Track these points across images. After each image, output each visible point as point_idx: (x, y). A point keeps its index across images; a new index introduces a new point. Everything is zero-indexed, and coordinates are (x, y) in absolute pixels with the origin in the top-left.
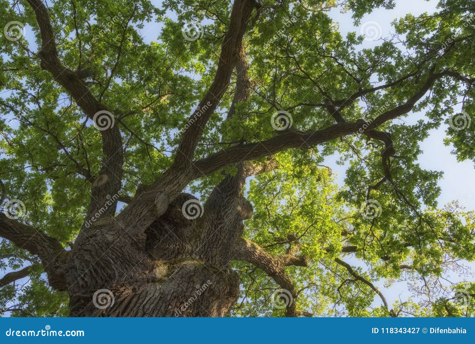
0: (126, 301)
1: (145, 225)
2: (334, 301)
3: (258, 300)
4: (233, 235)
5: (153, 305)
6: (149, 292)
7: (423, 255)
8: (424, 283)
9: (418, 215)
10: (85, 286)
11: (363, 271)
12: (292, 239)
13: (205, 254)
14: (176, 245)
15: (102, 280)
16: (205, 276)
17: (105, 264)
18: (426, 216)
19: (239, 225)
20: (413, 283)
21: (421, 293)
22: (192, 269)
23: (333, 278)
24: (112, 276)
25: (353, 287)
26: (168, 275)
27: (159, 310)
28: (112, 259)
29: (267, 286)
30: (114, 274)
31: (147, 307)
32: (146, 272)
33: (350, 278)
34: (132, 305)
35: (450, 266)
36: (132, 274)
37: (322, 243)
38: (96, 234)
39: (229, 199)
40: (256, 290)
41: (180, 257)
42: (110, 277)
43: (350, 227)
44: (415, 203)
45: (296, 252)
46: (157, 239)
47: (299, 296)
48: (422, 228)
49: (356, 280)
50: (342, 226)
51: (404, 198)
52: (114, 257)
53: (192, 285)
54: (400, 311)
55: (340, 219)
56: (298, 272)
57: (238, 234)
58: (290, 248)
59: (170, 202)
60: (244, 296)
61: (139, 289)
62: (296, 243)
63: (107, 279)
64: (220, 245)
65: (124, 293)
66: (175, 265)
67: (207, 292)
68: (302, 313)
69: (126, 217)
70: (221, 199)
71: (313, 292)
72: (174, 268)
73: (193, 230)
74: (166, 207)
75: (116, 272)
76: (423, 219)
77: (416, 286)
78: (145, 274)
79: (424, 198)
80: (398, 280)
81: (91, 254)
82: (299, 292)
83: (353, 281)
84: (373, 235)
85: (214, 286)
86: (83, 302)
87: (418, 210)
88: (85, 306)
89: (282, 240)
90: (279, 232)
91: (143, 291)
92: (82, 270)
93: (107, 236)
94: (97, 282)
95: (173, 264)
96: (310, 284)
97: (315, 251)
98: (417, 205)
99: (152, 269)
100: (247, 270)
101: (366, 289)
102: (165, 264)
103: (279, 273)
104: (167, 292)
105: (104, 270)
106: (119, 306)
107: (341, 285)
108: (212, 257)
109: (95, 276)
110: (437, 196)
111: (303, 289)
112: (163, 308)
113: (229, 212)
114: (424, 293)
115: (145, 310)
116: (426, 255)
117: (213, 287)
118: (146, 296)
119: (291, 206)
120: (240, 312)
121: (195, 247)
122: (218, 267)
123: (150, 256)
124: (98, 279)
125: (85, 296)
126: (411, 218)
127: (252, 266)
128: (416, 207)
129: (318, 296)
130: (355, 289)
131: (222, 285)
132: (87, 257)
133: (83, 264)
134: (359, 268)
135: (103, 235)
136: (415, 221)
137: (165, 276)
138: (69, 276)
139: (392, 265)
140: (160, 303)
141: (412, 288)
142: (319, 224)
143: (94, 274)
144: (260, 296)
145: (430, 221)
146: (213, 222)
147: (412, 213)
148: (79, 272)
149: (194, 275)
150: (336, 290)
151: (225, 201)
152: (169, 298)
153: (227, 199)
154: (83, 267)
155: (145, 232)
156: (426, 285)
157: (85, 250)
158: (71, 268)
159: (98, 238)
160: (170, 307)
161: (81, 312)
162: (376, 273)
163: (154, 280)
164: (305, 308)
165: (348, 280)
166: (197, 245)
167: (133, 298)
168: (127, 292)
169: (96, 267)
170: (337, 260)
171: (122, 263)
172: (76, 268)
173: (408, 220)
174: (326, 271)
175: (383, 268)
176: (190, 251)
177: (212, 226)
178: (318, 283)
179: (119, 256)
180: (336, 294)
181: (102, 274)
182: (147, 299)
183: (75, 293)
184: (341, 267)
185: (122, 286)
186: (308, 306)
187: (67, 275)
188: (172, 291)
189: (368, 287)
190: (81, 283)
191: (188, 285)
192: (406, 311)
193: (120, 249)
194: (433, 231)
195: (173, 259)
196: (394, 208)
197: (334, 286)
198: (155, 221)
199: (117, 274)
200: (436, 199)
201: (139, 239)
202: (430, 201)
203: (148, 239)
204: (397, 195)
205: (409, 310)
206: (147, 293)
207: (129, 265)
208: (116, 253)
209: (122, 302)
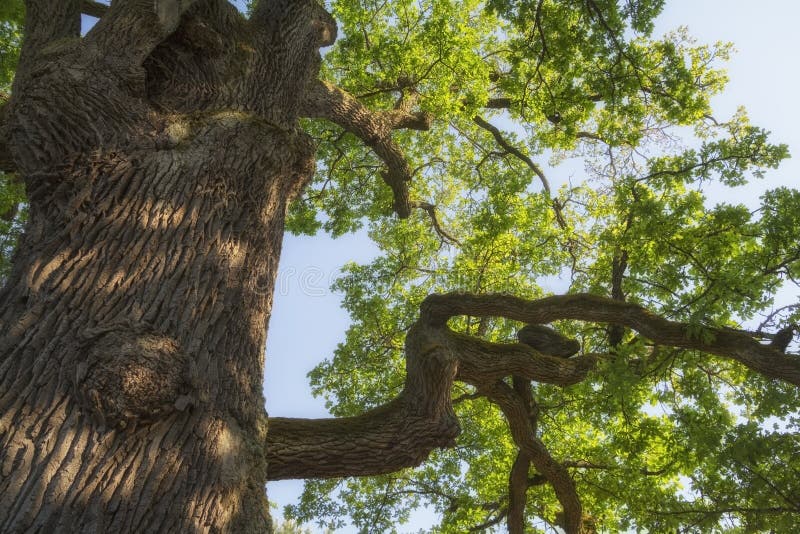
0: (123, 180)
1: (141, 52)
2: (470, 186)
3: (349, 185)
4: (302, 74)
5: (170, 185)
6: (161, 165)
7: (616, 113)
8: (609, 160)
9: (618, 46)
10: (46, 159)
11: (518, 140)
12: (406, 84)
13: (254, 102)
14: (202, 89)
15: (76, 149)
16: (255, 137)
17: (75, 121)
18: (629, 49)
19: (313, 55)
20: (592, 160)
21: (603, 176)
22: (231, 125)
23: (470, 151)
24: (92, 141)
25: (500, 163)
26: (191, 137)
27: (181, 193)
28: (89, 112)
29: (364, 163)
30: (96, 138)
31: (160, 187)
32: (152, 133)
33: (496, 150)
34: (134, 186)
35: (654, 136)
36: (128, 138)
37: (456, 91)
38: (49, 69)
39: (293, 8)
40: (346, 170)
41: (209, 108)
42: (88, 142)
43: (504, 66)
44: (616, 25)
45: (411, 106)
46: (167, 79)
47: (414, 179)
48: (621, 68)
49: (506, 153)
50: (492, 65)
51: (600, 16)
52: (90, 109)
53: (233, 152)
54: (569, 200)
55: (488, 53)
56: (414, 140)
57: (312, 72)
58: (401, 100)
59: (184, 10)
60: (326, 178)
61: (142, 161)
62: (412, 91)
63: (84, 145)
64: (280, 89)
65: (117, 168)
66: (202, 121)
67: (259, 163)
68: (418, 204)
69: (102, 38)
70: (279, 8)
71: (438, 173)
72: (200, 125)
73: (231, 62)
74: (177, 18)
75: (98, 134)
76: (624, 54)
77: (598, 164)
78: (151, 136)
79: (634, 17)
80: (571, 153)
81: (47, 106)
82: (415, 171)
83: (502, 155)
84: (541, 79)
85: (270, 153)
86: (48, 184)
87: (618, 38)
88: (53, 190)
89: (389, 85)
90: (383, 71)
91: (150, 164)
92: (35, 133)
93: (71, 71)
94: (66, 153)
95: (198, 120)
96: (432, 159)
97: (445, 104)
98: (619, 29)
99: (162, 127)
100: (329, 137)
101: (521, 168)
102: (185, 119)
103: (384, 140)
104: (191, 165)
105: (75, 131)
106: (112, 187)
107: (482, 162)
108: (266, 109)
109: (62, 142)
110: (655, 15)
111: (421, 168)
112: (187, 190)
113: (295, 30)
114: (608, 176)
115: (158, 193)
116: (620, 112)
117: (268, 155)
118: (157, 171)
119: (405, 27)
120: (319, 203)
121: (235, 91)
122: (277, 123)
123: (158, 109)
124: (67, 148)
125: (50, 174)
126: (606, 51)
127: (338, 130)
128: (617, 33)
129: (445, 178)
130: (504, 167)
131: (285, 151)
132: (41, 110)
133: (35, 122)
134: (512, 134)
135: (62, 70)
136: (611, 56)
137: (186, 139)
138: (13, 145)
139: (565, 128)
140: (182, 181)
141: (591, 168)
142: (452, 58)
143: (58, 138)
144: (351, 178)
145: (635, 58)
146: (265, 48)
147: (608, 43)
148: (31, 137)
149: (236, 136)
150: (473, 170)
151: (287, 11)
152: (195, 174)
153: (290, 8)
154: (37, 128)
155: (143, 66)
156: (612, 164)
157: (35, 99)
158: (15, 131)
159: (56, 76)
160: (199, 187)
161: (47, 201)
162: (538, 142)
163: (167, 146)
164: (423, 197)
165: (494, 153)
166: (239, 88)
167: (134, 175)
168: (122, 165)
169: (60, 127)
170: (478, 120)
171: (106, 118)
172: (24, 131)
173: (600, 55)
174: (460, 139)
175: (551, 132)
176: (226, 99)
177: (263, 56)
178: (446, 158)
179: (99, 107)
180: (474, 174)
181: (75, 138)
182: (159, 175)
183: (31, 172)
184: (485, 133)
185: (112, 157)
186: (428, 193)
187: (11, 143)
188: (201, 162)
189: (524, 165)
190: (38, 154)
191: (226, 152)
192: (577, 200)
193: (99, 94)
194: (636, 74)
195: (199, 111)
196: (582, 33)
197: (472, 162)
198: (158, 47)
199: (100, 137)
200: (653, 20)
201: (133, 78)
202: (643, 24)
203: (149, 79)
204: (589, 8)
205: (581, 199)
206: (157, 167)
207: (120, 122)
208: (93, 102)
209: (116, 182)
